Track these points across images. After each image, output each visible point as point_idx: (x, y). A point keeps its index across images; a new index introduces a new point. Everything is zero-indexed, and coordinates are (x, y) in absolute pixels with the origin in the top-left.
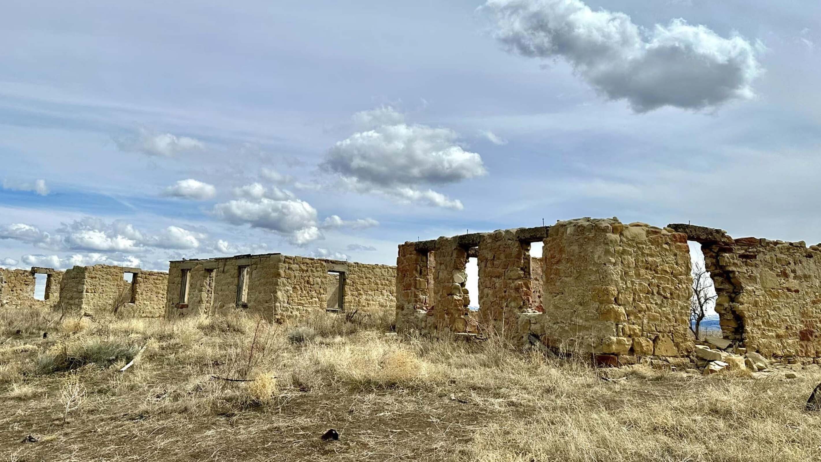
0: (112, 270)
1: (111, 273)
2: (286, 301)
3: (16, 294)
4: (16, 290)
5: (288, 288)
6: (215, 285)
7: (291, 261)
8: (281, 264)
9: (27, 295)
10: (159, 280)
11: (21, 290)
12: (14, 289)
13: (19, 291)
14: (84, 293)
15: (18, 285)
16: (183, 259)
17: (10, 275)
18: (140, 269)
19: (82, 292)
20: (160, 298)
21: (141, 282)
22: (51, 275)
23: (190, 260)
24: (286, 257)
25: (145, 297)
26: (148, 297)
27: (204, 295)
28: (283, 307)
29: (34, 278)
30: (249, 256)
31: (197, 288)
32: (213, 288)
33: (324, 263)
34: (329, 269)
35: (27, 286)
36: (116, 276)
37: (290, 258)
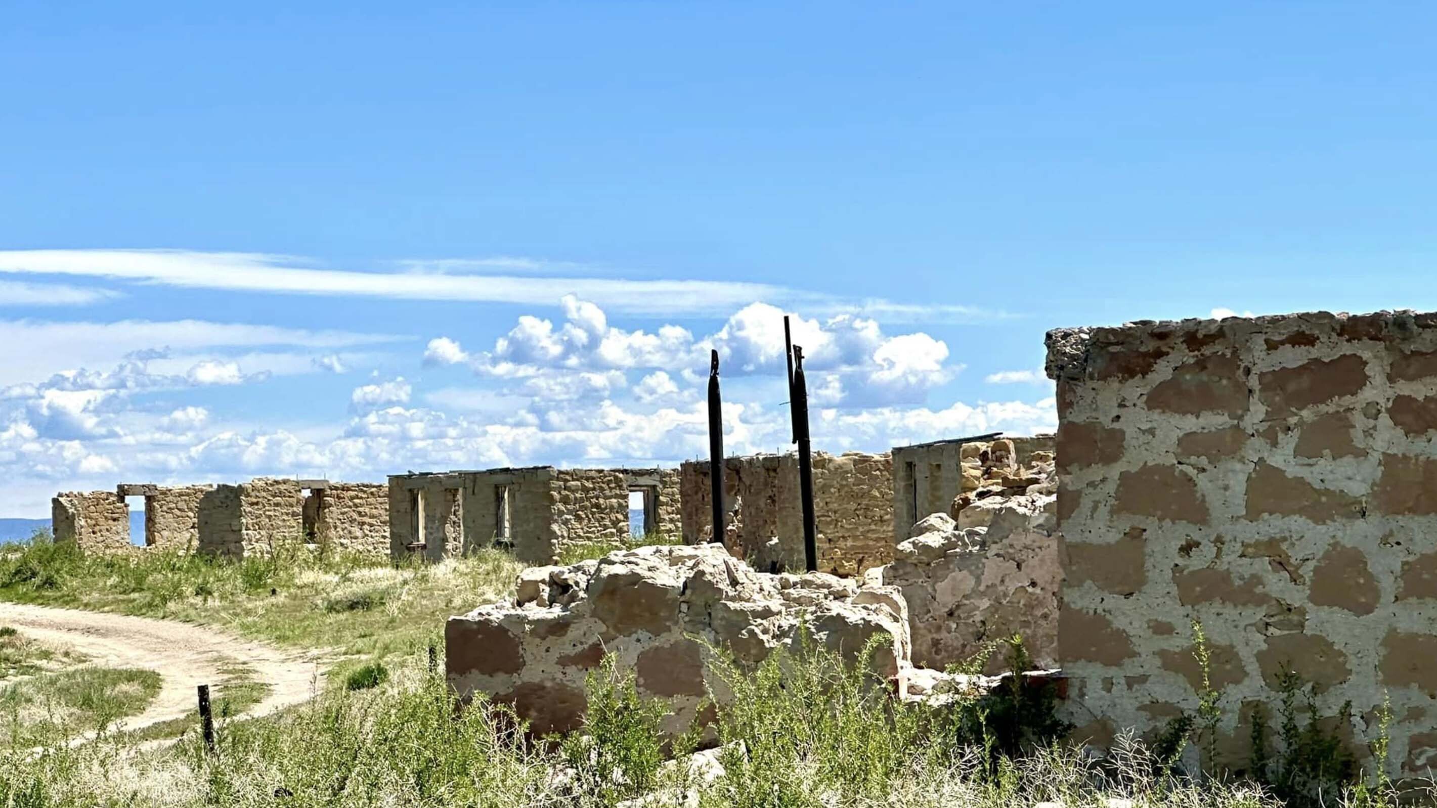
0: (282, 487)
1: (280, 492)
2: (565, 534)
3: (101, 538)
4: (100, 531)
5: (568, 517)
6: (464, 514)
7: (568, 477)
8: (555, 484)
9: (118, 538)
10: (361, 498)
11: (107, 530)
12: (97, 529)
13: (105, 533)
14: (244, 532)
15: (102, 521)
16: (409, 472)
17: (86, 504)
18: (327, 481)
19: (240, 530)
20: (367, 532)
21: (331, 505)
22: (153, 497)
23: (421, 474)
24: (560, 472)
25: (342, 533)
26: (346, 531)
27: (449, 528)
28: (563, 544)
29: (126, 506)
30: (507, 470)
31: (437, 521)
32: (461, 517)
33: (621, 476)
34: (629, 483)
35: (116, 523)
36: (290, 497)
37: (567, 473)
